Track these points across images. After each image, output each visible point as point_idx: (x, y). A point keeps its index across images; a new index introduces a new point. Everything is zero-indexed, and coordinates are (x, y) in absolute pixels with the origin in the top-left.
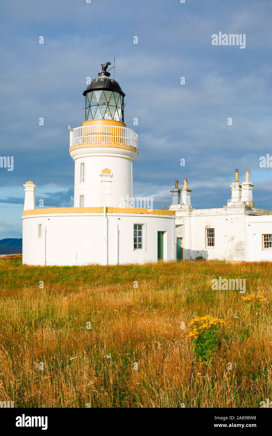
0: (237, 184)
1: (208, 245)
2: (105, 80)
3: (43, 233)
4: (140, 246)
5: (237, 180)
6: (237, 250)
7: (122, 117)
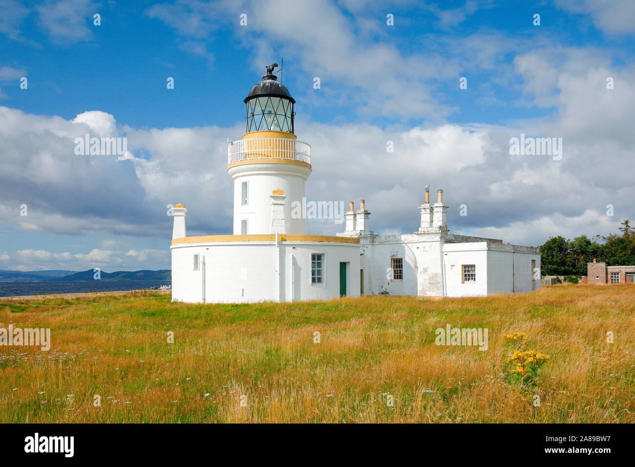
0: (427, 206)
1: (395, 278)
2: (271, 84)
3: (201, 265)
4: (320, 280)
5: (427, 201)
6: (431, 284)
7: (292, 128)
